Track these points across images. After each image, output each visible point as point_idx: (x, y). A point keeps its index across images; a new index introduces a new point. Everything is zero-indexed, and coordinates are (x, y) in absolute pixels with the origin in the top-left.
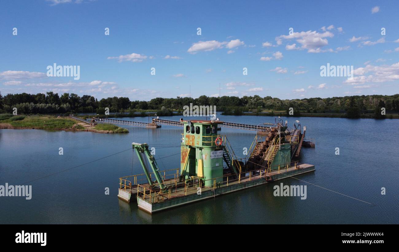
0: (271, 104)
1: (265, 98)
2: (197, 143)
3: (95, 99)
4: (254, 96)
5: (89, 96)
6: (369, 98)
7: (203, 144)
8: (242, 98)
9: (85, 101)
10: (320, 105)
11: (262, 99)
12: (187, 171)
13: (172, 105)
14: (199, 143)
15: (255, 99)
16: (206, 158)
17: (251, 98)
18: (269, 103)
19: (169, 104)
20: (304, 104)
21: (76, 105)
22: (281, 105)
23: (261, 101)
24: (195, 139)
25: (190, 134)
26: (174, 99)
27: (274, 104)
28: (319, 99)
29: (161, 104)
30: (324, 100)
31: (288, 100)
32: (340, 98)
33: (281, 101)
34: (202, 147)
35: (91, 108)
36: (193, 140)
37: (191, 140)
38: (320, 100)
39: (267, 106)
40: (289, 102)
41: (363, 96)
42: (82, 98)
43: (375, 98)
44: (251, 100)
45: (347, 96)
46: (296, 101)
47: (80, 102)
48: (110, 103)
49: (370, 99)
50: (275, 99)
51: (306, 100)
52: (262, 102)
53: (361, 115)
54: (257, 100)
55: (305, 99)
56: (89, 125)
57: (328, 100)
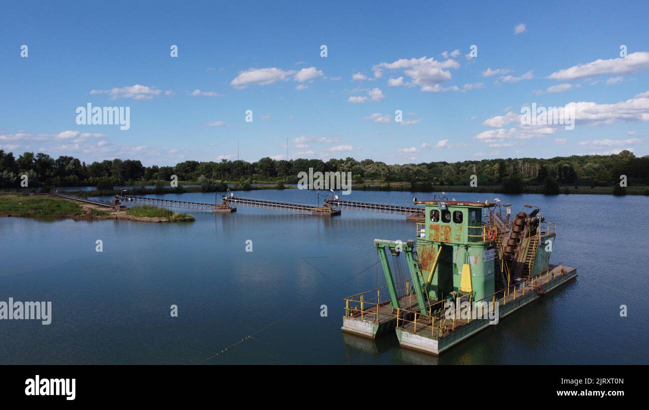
0: (373, 172)
1: (363, 162)
2: (456, 237)
3: (81, 163)
4: (345, 160)
5: (71, 158)
6: (518, 162)
7: (470, 239)
8: (328, 163)
9: (63, 166)
10: (447, 173)
11: (359, 163)
12: (433, 283)
13: (214, 174)
14: (462, 238)
15: (349, 164)
16: (476, 262)
17: (342, 161)
18: (370, 170)
19: (209, 172)
20: (422, 171)
21: (47, 173)
22: (388, 173)
23: (358, 166)
24: (450, 231)
25: (440, 222)
26: (217, 164)
27: (377, 172)
28: (445, 163)
29: (195, 172)
30: (452, 165)
31: (398, 166)
32: (476, 163)
33: (388, 166)
34: (468, 245)
35: (74, 178)
36: (447, 233)
37: (443, 233)
38: (446, 166)
39: (367, 175)
40: (399, 168)
41: (510, 160)
42: (56, 161)
43: (526, 163)
44: (343, 165)
45: (485, 160)
46: (411, 167)
47: (55, 168)
48: (108, 170)
49: (520, 165)
50: (379, 164)
51: (425, 166)
52: (360, 168)
53: (524, 188)
54: (352, 165)
55: (424, 164)
56: (109, 209)
57: (459, 165)
